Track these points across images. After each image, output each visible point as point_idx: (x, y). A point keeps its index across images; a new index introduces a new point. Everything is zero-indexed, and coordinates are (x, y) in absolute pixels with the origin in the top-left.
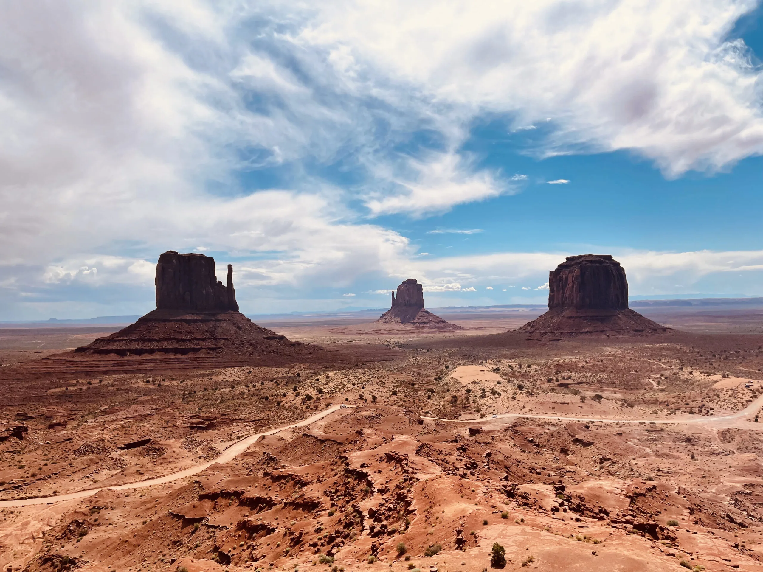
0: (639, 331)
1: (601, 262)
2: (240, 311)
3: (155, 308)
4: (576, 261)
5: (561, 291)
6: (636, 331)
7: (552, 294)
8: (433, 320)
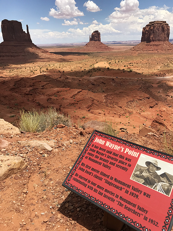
1: (161, 24)
4: (153, 23)
8: (104, 46)
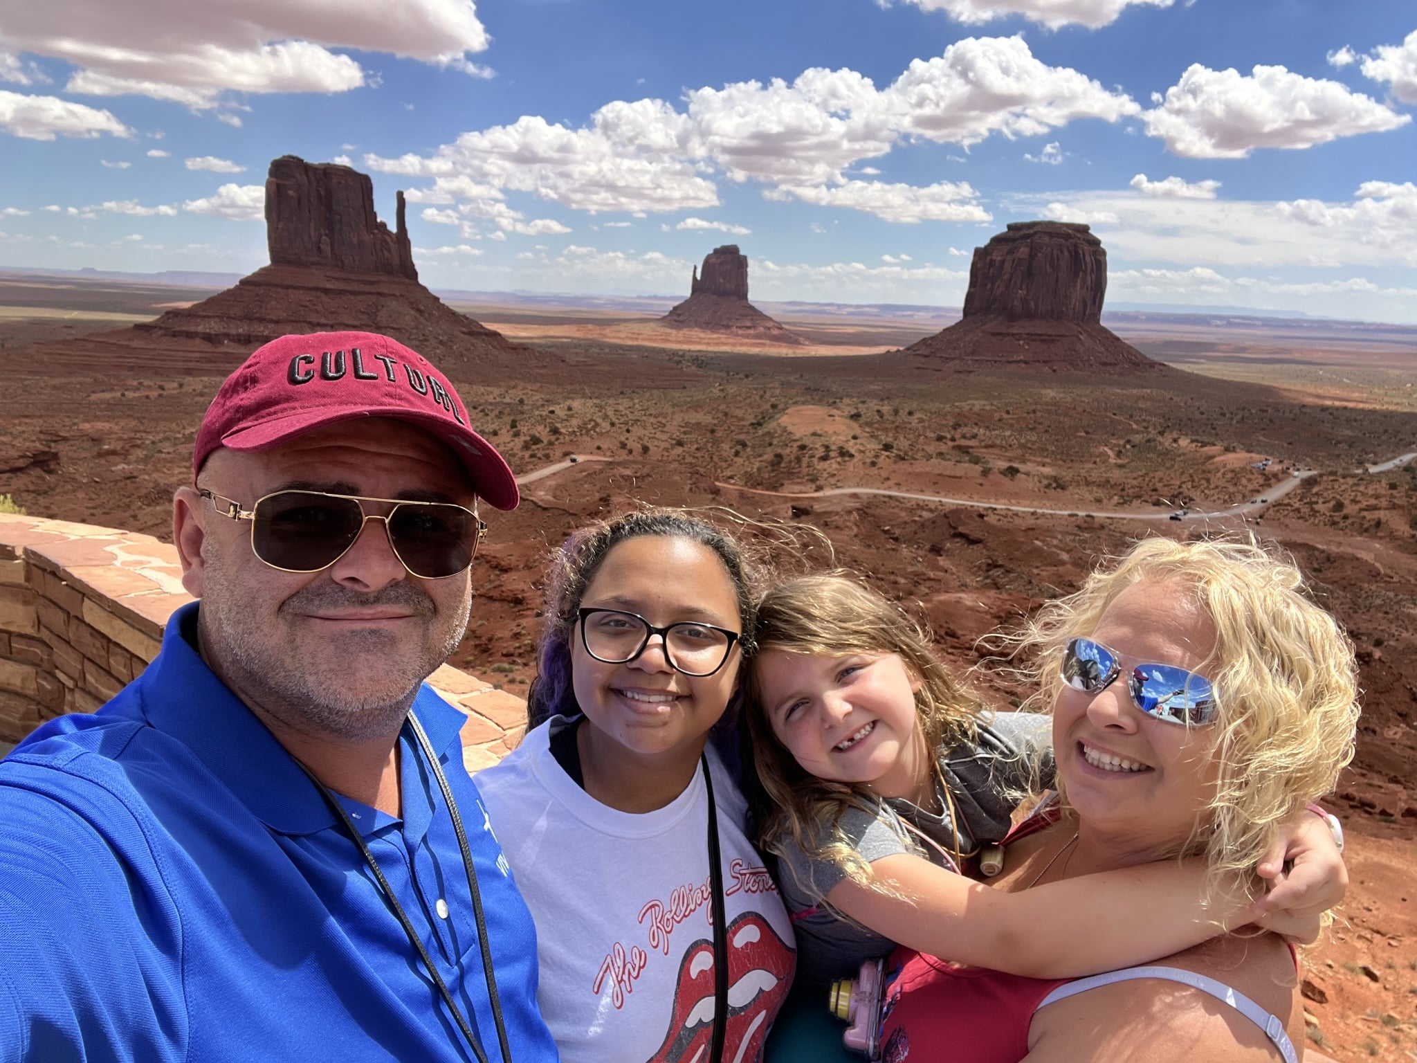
0: (1110, 364)
1: (1067, 237)
2: (422, 280)
3: (267, 262)
4: (1025, 232)
5: (989, 286)
6: (1104, 364)
7: (972, 290)
8: (762, 323)
